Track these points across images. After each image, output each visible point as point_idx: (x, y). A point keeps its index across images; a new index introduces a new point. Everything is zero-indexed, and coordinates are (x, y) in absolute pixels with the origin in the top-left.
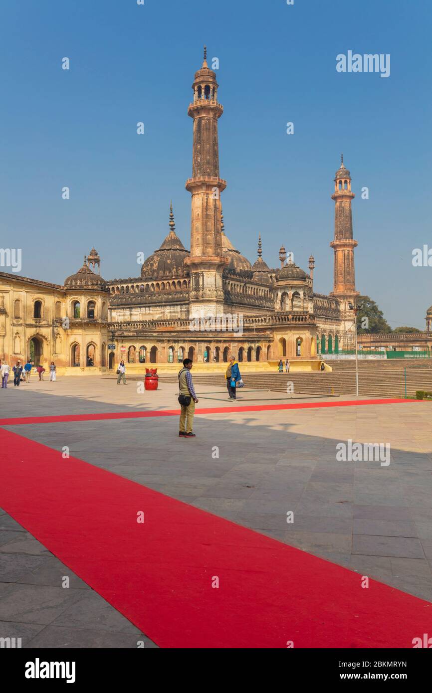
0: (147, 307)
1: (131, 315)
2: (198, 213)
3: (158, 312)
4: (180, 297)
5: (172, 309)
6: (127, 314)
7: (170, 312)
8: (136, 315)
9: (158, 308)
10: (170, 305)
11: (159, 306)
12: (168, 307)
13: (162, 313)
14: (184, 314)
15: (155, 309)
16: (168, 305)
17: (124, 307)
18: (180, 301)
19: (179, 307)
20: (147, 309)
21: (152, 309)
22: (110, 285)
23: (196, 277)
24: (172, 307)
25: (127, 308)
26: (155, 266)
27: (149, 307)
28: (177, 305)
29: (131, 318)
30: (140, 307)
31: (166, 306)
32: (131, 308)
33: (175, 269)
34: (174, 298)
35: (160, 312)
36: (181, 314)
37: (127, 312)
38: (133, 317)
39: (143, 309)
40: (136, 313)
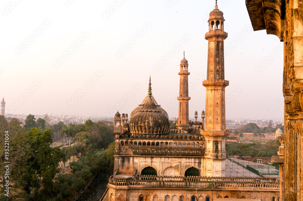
0: (166, 157)
1: (152, 162)
2: (217, 102)
3: (176, 162)
4: (194, 153)
5: (188, 160)
6: (148, 161)
7: (186, 162)
8: (156, 162)
9: (176, 159)
10: (186, 158)
11: (177, 158)
12: (184, 159)
13: (179, 162)
14: (197, 164)
15: (174, 159)
16: (184, 158)
17: (146, 156)
18: (194, 156)
19: (193, 159)
20: (167, 159)
21: (170, 159)
22: (133, 140)
23: (215, 144)
24: (187, 159)
25: (149, 157)
26: (151, 124)
27: (168, 158)
28: (192, 158)
29: (151, 164)
30: (160, 157)
31: (183, 158)
32: (153, 157)
33: (163, 126)
34: (190, 153)
35: (177, 162)
36: (195, 164)
37: (149, 160)
38: (153, 163)
39: (163, 159)
40: (157, 161)
